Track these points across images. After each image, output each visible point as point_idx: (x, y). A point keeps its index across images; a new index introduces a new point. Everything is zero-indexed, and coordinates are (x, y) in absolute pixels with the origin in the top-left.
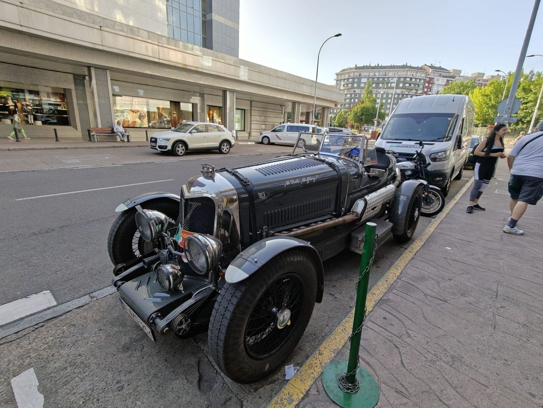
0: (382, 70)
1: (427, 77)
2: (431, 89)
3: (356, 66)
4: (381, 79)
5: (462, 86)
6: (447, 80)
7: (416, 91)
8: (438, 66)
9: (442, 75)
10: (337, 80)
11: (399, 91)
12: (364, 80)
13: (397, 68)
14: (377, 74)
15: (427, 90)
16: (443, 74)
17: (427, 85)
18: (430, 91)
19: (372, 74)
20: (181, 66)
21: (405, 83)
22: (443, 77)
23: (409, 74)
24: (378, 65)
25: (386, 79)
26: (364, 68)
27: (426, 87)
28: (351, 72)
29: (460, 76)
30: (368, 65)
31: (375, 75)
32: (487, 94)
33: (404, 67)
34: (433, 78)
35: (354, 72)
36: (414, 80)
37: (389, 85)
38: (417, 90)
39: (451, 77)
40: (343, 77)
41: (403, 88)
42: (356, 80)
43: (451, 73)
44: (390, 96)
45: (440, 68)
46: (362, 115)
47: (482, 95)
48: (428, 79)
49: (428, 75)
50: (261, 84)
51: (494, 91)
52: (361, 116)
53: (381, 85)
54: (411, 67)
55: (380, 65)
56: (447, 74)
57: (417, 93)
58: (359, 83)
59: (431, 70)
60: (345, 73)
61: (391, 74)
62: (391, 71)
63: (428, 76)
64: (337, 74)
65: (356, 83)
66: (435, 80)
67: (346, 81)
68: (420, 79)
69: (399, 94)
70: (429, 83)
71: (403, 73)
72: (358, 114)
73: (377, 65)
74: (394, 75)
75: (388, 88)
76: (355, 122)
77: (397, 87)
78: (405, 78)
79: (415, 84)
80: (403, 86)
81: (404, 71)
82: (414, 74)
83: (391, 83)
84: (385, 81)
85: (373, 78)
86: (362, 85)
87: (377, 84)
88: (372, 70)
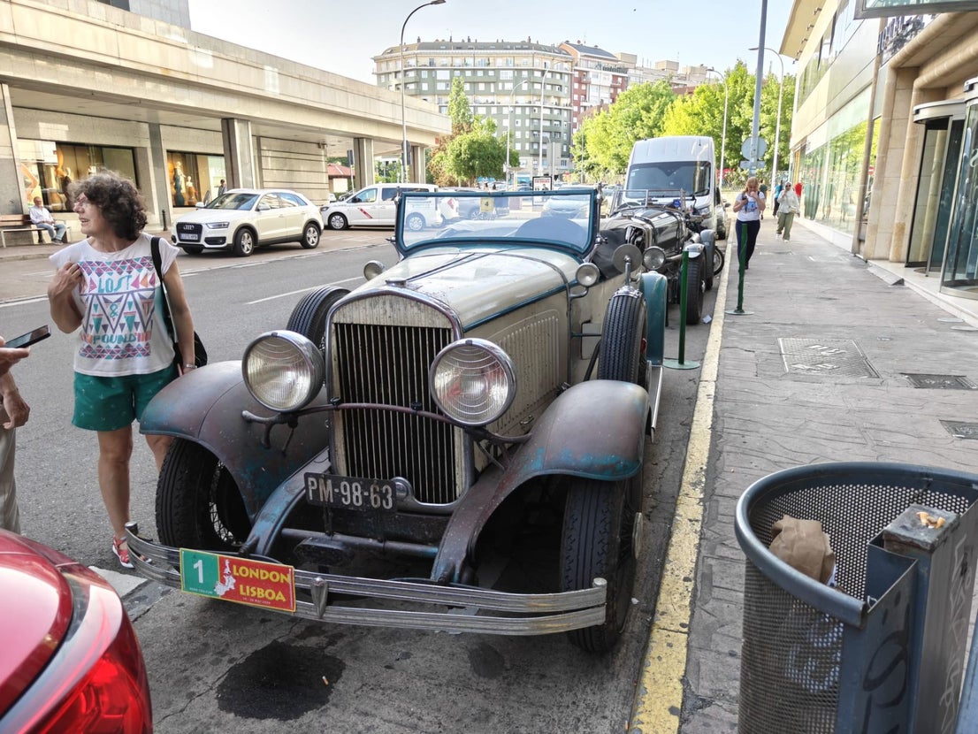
0: (479, 51)
1: (575, 70)
2: (585, 96)
3: (419, 40)
4: (480, 74)
5: (651, 93)
6: (613, 76)
7: (556, 100)
8: (592, 46)
9: (603, 65)
10: (379, 75)
11: (522, 100)
12: (443, 75)
13: (511, 49)
14: (470, 61)
15: (579, 98)
16: (605, 63)
17: (576, 86)
18: (585, 100)
19: (458, 62)
20: (159, 72)
21: (533, 83)
22: (605, 69)
23: (538, 63)
24: (469, 40)
25: (491, 73)
26: (436, 46)
27: (576, 92)
28: (410, 56)
29: (635, 68)
30: (448, 40)
31: (467, 65)
32: (696, 112)
33: (526, 46)
34: (587, 72)
35: (416, 55)
36: (548, 75)
37: (500, 88)
38: (559, 98)
39: (619, 70)
40: (392, 67)
41: (531, 93)
42: (424, 75)
43: (618, 61)
44: (506, 111)
45: (596, 50)
46: (473, 157)
47: (689, 115)
48: (576, 74)
49: (576, 65)
50: (305, 103)
51: (707, 105)
52: (470, 160)
53: (482, 87)
54: (538, 47)
55: (473, 41)
56: (611, 64)
57: (559, 105)
58: (433, 81)
59: (579, 54)
60: (395, 59)
61: (500, 63)
62: (499, 56)
63: (576, 68)
64: (377, 60)
65: (425, 80)
66: (591, 75)
67: (400, 76)
68: (561, 74)
69: (523, 107)
70: (580, 82)
71: (524, 61)
72: (463, 156)
73: (466, 41)
74: (507, 64)
75: (497, 93)
76: (459, 174)
77: (518, 92)
78: (531, 71)
79: (552, 85)
80: (529, 90)
81: (527, 56)
82: (548, 62)
83: (504, 82)
84: (491, 78)
85: (462, 71)
86: (441, 87)
87: (474, 83)
88: (457, 51)
